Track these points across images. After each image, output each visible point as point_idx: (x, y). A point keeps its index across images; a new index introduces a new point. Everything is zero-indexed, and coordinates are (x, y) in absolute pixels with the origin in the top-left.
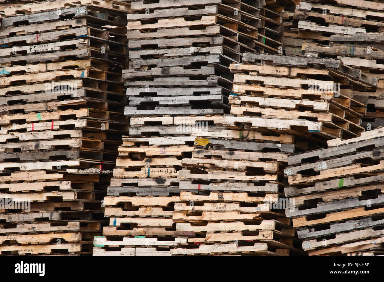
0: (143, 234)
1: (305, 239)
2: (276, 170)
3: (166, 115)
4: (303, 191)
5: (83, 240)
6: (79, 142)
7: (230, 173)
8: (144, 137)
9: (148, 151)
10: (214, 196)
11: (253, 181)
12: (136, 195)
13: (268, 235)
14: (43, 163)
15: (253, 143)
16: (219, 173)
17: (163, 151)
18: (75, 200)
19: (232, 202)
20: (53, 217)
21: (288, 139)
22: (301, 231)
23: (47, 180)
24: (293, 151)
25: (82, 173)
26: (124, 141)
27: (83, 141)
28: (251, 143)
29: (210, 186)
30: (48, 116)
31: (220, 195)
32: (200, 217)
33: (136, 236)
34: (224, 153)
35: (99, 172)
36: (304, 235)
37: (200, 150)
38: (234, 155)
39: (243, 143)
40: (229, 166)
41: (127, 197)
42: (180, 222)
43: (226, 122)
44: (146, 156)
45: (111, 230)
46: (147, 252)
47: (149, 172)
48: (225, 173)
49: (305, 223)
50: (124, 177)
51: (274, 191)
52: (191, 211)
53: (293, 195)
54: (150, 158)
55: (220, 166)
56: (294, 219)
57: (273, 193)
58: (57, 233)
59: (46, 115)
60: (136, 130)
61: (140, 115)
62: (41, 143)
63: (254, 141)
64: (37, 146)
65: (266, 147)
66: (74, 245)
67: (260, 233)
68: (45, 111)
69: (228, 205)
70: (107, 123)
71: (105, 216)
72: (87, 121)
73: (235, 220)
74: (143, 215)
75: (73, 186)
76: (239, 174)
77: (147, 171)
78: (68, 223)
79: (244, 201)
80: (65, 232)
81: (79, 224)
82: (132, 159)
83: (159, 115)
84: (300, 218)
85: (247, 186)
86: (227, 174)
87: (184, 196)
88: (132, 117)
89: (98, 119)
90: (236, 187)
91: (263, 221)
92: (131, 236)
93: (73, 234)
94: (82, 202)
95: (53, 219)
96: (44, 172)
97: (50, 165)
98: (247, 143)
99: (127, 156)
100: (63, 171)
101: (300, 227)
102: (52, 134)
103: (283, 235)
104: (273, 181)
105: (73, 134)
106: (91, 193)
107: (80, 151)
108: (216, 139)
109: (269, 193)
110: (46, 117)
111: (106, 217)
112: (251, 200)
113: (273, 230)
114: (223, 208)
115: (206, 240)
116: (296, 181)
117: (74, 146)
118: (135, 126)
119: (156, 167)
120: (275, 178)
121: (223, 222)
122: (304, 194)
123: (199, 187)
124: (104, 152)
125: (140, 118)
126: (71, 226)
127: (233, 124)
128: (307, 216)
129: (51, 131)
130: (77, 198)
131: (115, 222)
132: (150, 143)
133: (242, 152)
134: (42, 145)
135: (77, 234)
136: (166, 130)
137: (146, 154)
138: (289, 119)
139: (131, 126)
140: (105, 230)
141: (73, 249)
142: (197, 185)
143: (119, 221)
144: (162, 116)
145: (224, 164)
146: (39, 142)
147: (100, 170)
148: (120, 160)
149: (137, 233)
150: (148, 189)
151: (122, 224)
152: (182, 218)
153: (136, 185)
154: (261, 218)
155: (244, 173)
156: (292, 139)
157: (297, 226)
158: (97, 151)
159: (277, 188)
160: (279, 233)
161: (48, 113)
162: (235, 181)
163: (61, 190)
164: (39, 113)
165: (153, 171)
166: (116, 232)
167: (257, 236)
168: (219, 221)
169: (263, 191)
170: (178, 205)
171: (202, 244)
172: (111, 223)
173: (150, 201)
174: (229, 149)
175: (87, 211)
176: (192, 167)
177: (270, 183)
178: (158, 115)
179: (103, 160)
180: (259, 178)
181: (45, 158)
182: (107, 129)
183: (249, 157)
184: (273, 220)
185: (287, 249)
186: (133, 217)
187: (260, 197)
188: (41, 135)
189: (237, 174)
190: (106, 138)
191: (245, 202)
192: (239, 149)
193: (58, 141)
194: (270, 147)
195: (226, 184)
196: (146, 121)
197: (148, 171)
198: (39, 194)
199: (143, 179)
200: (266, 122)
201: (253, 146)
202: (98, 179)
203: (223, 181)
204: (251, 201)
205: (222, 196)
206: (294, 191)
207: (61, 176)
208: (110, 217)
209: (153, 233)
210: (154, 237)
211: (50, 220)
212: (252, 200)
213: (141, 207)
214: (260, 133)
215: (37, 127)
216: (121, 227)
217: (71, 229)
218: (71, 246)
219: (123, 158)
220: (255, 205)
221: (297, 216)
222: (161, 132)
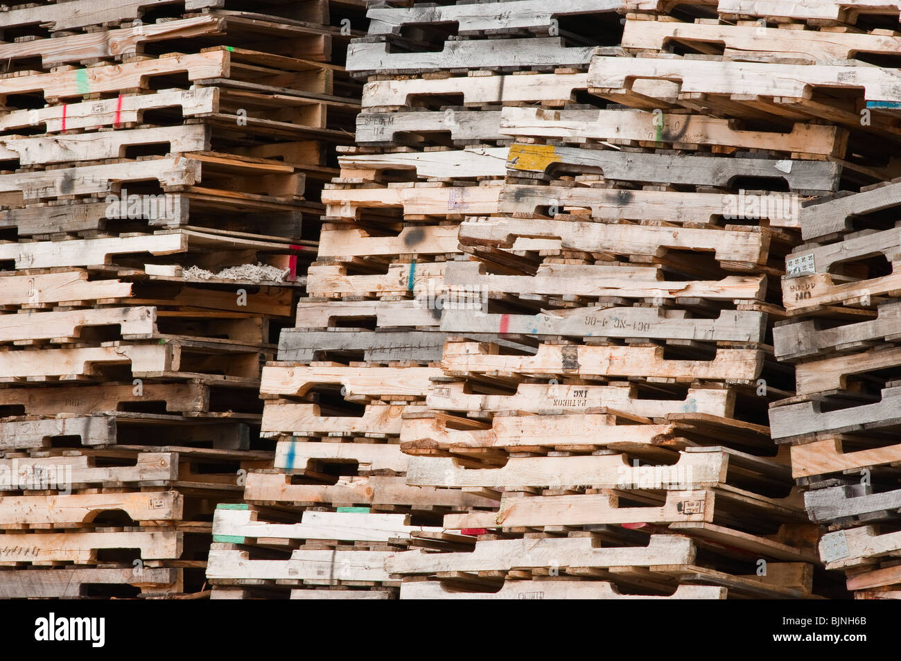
0: (365, 501)
1: (828, 523)
2: (755, 259)
3: (477, 69)
4: (836, 336)
5: (187, 517)
6: (184, 168)
7: (606, 272)
8: (404, 149)
9: (412, 201)
10: (548, 359)
11: (680, 301)
12: (365, 359)
13: (695, 504)
14: (81, 242)
15: (700, 158)
16: (572, 271)
17: (458, 200)
18: (169, 374)
19: (605, 381)
20: (90, 435)
21: (820, 142)
22: (818, 493)
23: (88, 304)
24: (831, 187)
25: (200, 281)
26: (343, 165)
27: (206, 166)
28: (694, 158)
29: (538, 321)
30: (108, 78)
31: (569, 353)
32: (483, 433)
33: (344, 505)
34: (601, 198)
35: (281, 281)
36: (827, 508)
37: (525, 186)
38: (630, 206)
39: (666, 159)
40: (606, 245)
41: (333, 366)
42: (421, 451)
43: (598, 79)
44: (405, 218)
45: (270, 485)
46: (368, 564)
47: (411, 278)
48: (592, 273)
49: (834, 460)
50: (336, 296)
51: (746, 339)
52: (476, 415)
53: (801, 352)
54: (420, 228)
55: (578, 246)
56: (796, 444)
57: (741, 348)
58: (106, 493)
59: (102, 75)
60: (378, 126)
61: (396, 72)
62: (80, 172)
63: (705, 150)
64: (68, 183)
65: (742, 173)
66: (159, 534)
67: (670, 498)
68: (101, 59)
69: (594, 391)
70: (320, 107)
71: (262, 435)
72: (221, 94)
73: (595, 446)
74: (377, 430)
75: (163, 325)
76: (636, 276)
77: (407, 274)
78: (141, 456)
79: (646, 378)
80: (131, 487)
81: (172, 462)
82: (368, 233)
83: (457, 71)
84: (816, 441)
85: (660, 319)
86: (595, 276)
87: (453, 356)
88: (369, 79)
89: (278, 89)
90: (621, 324)
91: (684, 450)
92: (328, 506)
93: (155, 495)
94: (200, 383)
95: (91, 442)
96: (76, 274)
97: (99, 250)
98: (678, 161)
99: (352, 219)
100: (132, 272)
101: (814, 478)
102: (115, 141)
103: (772, 507)
104: (746, 302)
105: (179, 139)
106: (256, 353)
107: (190, 199)
108: (576, 145)
109: (729, 346)
110: (102, 83)
111: (267, 436)
112: (666, 374)
113: (715, 485)
114: (576, 402)
115: (500, 521)
116: (810, 297)
117: (170, 183)
118: (376, 110)
119: (437, 258)
120: (751, 288)
121: (556, 454)
122: (837, 349)
123: (505, 323)
124: (305, 211)
125: (395, 84)
126: (148, 467)
127: (619, 84)
128: (843, 434)
129: (115, 130)
130: (181, 370)
131: (291, 456)
132: (420, 172)
133: (659, 193)
134: (81, 181)
135: (165, 494)
136: (472, 123)
137: (406, 211)
138: (804, 62)
139: (364, 112)
140: (253, 484)
141: (154, 550)
142: (498, 318)
143: (305, 453)
144: (465, 75)
145: (590, 238)
146: (74, 172)
147: (284, 273)
148: (330, 236)
149: (348, 496)
150: (400, 338)
151: (313, 462)
152: (429, 439)
153: (368, 323)
154: (682, 439)
155: (652, 272)
156: (832, 140)
157: (803, 474)
158: (274, 203)
159: (758, 328)
160: (749, 501)
161: (109, 68)
162: (619, 302)
163: (124, 338)
164: (84, 67)
165: (427, 273)
166: (283, 491)
167: (659, 508)
168: (543, 451)
169: (709, 338)
170: (437, 390)
171: (484, 537)
172: (280, 460)
173: (401, 382)
174: (618, 183)
175: (225, 418)
176: (489, 249)
177: (734, 307)
178: (453, 71)
179: (302, 239)
180: (701, 289)
181: (87, 226)
182: (319, 126)
183: (680, 210)
184: (718, 448)
185: (802, 565)
186: (348, 439)
187: (698, 362)
188: (84, 144)
189: (630, 277)
190: (320, 159)
191: (649, 380)
192: (650, 184)
193: (128, 164)
194: (754, 173)
195: (591, 310)
196: (414, 92)
197: (409, 275)
198: (65, 353)
199: (391, 304)
200: (727, 75)
201: (699, 170)
202: (287, 305)
203: (584, 301)
204: (668, 378)
205: (576, 357)
206: (806, 337)
207: (125, 289)
208: (279, 436)
209: (397, 497)
210: (399, 509)
211: (83, 443)
212: (671, 375)
213: (373, 402)
214: (726, 121)
215: (75, 117)
216: (309, 474)
217: (146, 477)
218: (149, 537)
219: (341, 225)
220: (677, 391)
221: (810, 434)
222: (458, 133)
